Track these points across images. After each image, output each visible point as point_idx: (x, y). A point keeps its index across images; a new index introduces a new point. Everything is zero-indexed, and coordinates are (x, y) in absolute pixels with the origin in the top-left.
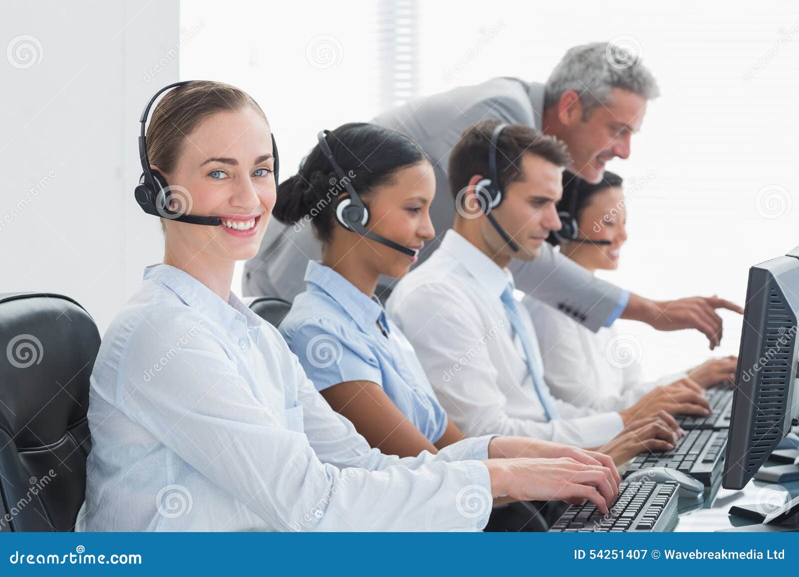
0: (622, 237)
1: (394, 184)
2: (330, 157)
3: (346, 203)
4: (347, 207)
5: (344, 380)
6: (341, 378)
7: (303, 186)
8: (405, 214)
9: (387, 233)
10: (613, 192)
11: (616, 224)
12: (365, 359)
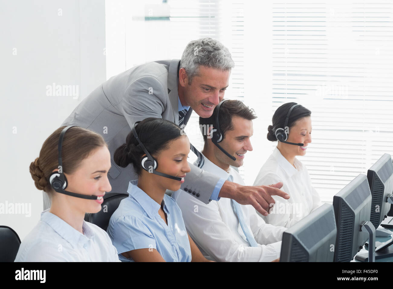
0: (309, 141)
1: (168, 148)
2: (137, 137)
3: (146, 159)
4: (146, 161)
5: (136, 249)
6: (134, 248)
7: (128, 150)
8: (174, 162)
9: (166, 171)
10: (306, 119)
11: (306, 135)
12: (148, 235)
